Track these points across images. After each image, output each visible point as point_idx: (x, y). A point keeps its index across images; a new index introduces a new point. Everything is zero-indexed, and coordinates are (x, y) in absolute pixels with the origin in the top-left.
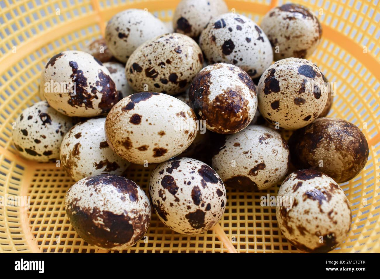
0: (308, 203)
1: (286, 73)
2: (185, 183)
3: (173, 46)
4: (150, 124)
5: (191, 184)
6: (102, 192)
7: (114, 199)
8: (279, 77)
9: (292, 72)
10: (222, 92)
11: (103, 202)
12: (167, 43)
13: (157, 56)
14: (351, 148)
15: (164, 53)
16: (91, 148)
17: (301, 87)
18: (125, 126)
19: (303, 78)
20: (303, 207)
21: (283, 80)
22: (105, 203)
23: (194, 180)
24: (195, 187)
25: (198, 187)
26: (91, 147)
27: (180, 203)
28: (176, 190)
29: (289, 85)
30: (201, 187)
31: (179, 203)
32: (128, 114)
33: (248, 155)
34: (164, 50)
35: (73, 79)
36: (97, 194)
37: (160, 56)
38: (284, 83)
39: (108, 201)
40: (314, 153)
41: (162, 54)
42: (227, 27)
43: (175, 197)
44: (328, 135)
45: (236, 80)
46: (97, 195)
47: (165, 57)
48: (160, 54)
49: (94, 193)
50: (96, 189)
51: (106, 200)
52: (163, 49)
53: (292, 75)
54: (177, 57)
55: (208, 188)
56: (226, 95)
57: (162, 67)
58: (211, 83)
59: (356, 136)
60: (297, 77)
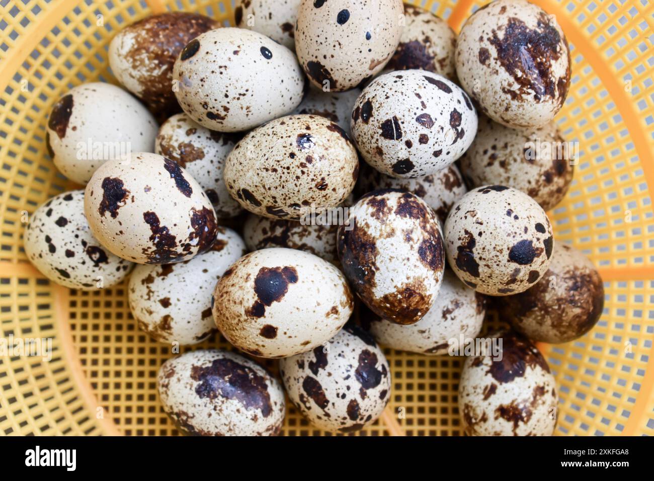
0: (500, 423)
1: (491, 256)
2: (338, 395)
3: (313, 180)
4: (290, 337)
5: (347, 397)
6: (225, 412)
7: (242, 422)
8: (480, 258)
9: (500, 257)
10: (394, 290)
11: (228, 427)
12: (303, 173)
13: (287, 194)
14: (574, 324)
15: (299, 191)
16: (189, 322)
17: (509, 279)
18: (253, 338)
19: (514, 268)
20: (493, 427)
21: (485, 265)
22: (232, 428)
23: (350, 391)
24: (352, 401)
25: (355, 401)
26: (189, 320)
27: (332, 418)
28: (325, 404)
29: (493, 275)
30: (359, 400)
31: (330, 418)
32: (256, 324)
33: (424, 335)
34: (298, 187)
35: (153, 242)
36: (217, 415)
37: (292, 194)
38: (485, 271)
39: (235, 425)
40: (521, 321)
41: (295, 192)
42: (404, 139)
43: (324, 411)
44: (545, 305)
45: (415, 266)
46: (218, 417)
47: (301, 197)
48: (292, 191)
49: (213, 412)
50: (215, 407)
51: (232, 424)
52: (296, 185)
53: (499, 261)
54: (320, 196)
55: (368, 397)
56: (399, 296)
57: (295, 209)
58: (377, 269)
59: (584, 305)
60: (506, 265)
